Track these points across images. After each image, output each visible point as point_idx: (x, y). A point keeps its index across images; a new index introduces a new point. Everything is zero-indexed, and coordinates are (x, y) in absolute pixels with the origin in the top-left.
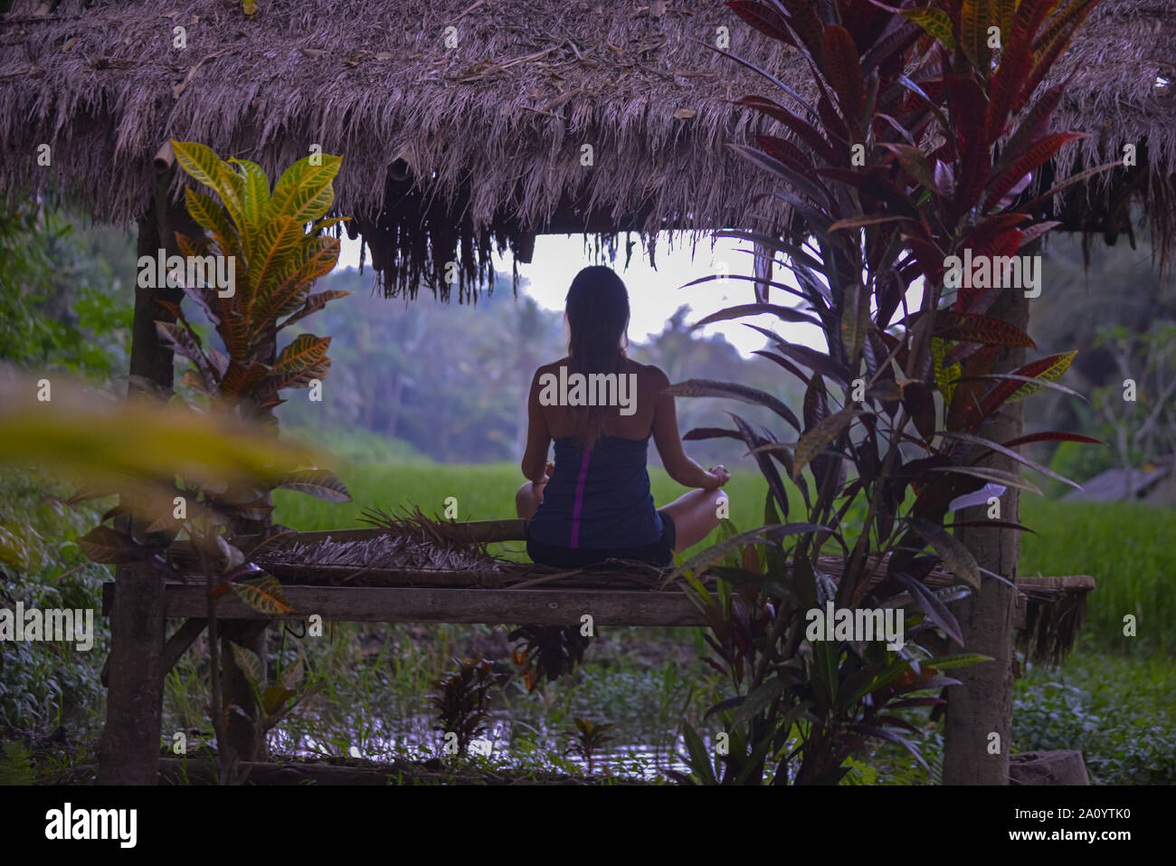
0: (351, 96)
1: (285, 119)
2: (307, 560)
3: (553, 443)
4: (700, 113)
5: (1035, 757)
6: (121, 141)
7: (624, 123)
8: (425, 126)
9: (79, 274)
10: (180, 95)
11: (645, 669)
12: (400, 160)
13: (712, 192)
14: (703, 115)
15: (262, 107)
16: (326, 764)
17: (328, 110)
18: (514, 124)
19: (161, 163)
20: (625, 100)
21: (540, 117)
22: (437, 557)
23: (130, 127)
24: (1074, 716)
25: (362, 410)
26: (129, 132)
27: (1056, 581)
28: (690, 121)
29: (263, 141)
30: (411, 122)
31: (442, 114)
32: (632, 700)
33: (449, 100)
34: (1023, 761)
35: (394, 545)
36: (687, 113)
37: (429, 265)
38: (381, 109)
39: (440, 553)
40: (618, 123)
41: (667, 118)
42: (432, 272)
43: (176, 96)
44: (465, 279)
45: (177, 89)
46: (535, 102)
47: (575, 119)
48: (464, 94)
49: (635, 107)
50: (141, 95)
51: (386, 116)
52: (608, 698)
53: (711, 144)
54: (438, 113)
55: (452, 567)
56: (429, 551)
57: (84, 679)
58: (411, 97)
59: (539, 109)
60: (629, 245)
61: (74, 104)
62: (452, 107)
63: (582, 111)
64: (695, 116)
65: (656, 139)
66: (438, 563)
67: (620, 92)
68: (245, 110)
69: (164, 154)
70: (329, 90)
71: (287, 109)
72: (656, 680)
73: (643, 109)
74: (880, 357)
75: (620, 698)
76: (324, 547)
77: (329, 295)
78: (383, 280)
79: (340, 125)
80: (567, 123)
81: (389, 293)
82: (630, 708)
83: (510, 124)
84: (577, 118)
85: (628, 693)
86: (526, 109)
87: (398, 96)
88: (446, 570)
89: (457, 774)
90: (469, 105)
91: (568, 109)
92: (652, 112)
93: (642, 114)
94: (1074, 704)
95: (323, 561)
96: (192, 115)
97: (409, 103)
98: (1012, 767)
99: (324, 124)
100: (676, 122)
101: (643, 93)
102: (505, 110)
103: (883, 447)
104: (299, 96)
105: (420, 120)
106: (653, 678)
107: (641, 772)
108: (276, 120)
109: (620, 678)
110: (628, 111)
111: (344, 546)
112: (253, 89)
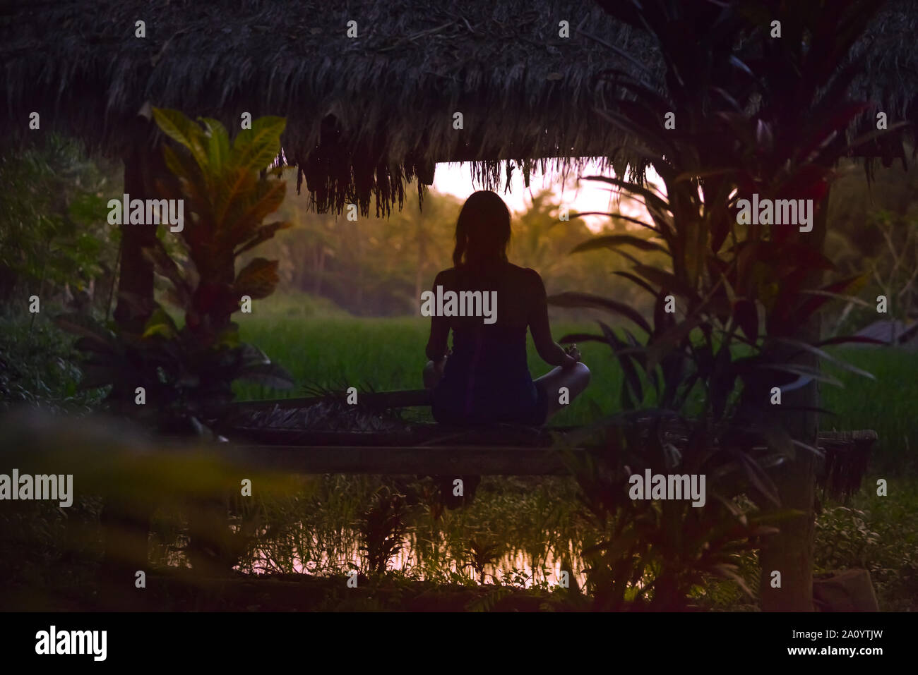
0: (292, 64)
1: (240, 83)
2: (260, 424)
3: (451, 331)
4: (567, 75)
5: (832, 575)
6: (111, 102)
7: (507, 84)
8: (350, 87)
9: (74, 174)
10: (156, 64)
11: (522, 491)
12: (331, 115)
13: (577, 139)
14: (570, 77)
15: (222, 72)
16: (276, 580)
17: (273, 75)
18: (420, 86)
19: (143, 119)
20: (508, 65)
21: (441, 80)
22: (362, 420)
23: (117, 90)
24: (860, 534)
25: (294, 274)
26: (117, 93)
27: (847, 435)
28: (559, 82)
29: (223, 100)
30: (339, 85)
31: (364, 78)
32: (512, 517)
33: (369, 67)
34: (822, 579)
35: (328, 410)
36: (557, 76)
37: (352, 187)
38: (315, 74)
39: (364, 417)
40: (503, 85)
41: (541, 80)
42: (354, 193)
43: (154, 65)
44: (381, 198)
45: (154, 59)
46: (437, 67)
47: (469, 81)
48: (381, 62)
49: (515, 72)
50: (126, 65)
51: (319, 79)
52: (493, 516)
53: (576, 101)
54: (360, 77)
55: (374, 429)
56: (355, 415)
57: (84, 505)
58: (339, 65)
59: (439, 73)
60: (509, 170)
61: (73, 72)
62: (371, 72)
63: (474, 75)
64: (563, 78)
65: (533, 98)
66: (363, 426)
67: (504, 58)
68: (208, 76)
69: (145, 111)
70: (274, 59)
71: (242, 74)
72: (531, 501)
73: (522, 72)
74: (714, 277)
75: (503, 516)
76: (273, 413)
77: (276, 226)
78: (315, 199)
79: (283, 87)
80: (462, 84)
81: (321, 210)
82: (510, 524)
83: (417, 85)
84: (471, 80)
85: (509, 512)
86: (429, 74)
87: (328, 63)
88: (369, 432)
89: (379, 587)
90: (384, 70)
91: (463, 74)
92: (529, 75)
93: (521, 77)
94: (859, 524)
95: (273, 425)
96: (166, 81)
97: (338, 69)
98: (814, 584)
99: (270, 87)
100: (548, 83)
101: (521, 60)
102: (413, 74)
103: (716, 347)
104: (250, 65)
105: (346, 82)
106: (528, 500)
107: (523, 583)
108: (233, 83)
109: (502, 500)
110: (511, 75)
111: (289, 412)
112: (214, 59)
